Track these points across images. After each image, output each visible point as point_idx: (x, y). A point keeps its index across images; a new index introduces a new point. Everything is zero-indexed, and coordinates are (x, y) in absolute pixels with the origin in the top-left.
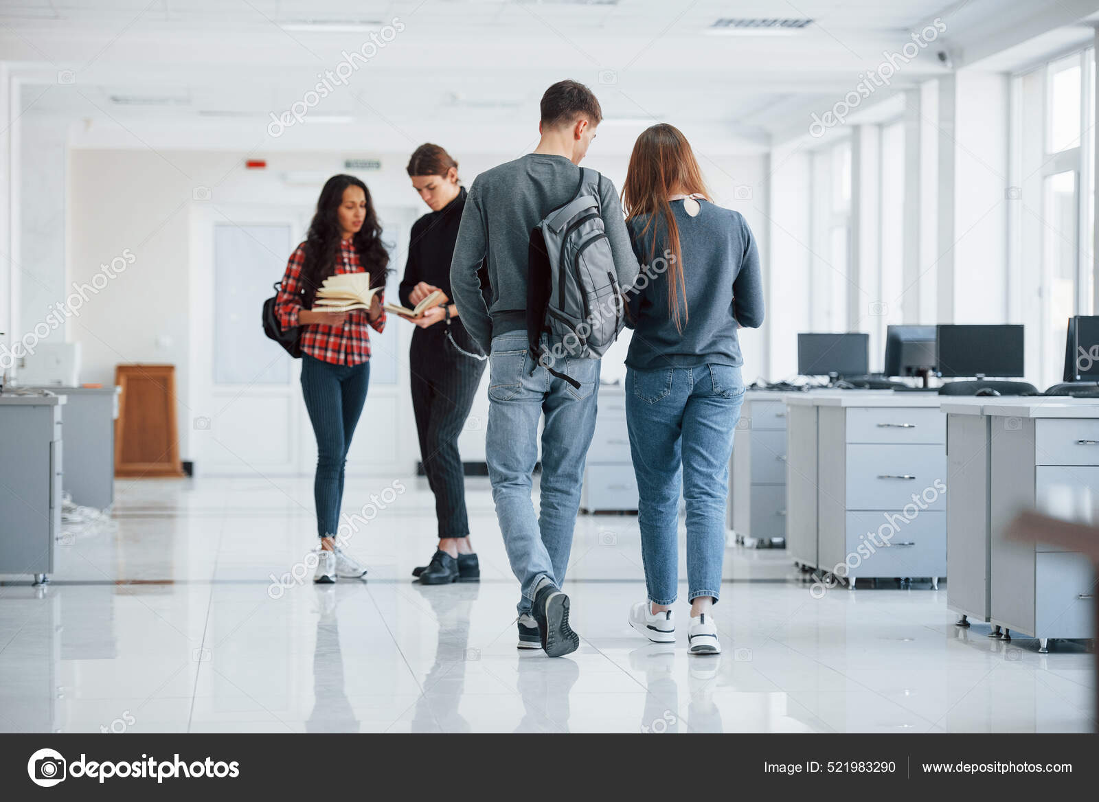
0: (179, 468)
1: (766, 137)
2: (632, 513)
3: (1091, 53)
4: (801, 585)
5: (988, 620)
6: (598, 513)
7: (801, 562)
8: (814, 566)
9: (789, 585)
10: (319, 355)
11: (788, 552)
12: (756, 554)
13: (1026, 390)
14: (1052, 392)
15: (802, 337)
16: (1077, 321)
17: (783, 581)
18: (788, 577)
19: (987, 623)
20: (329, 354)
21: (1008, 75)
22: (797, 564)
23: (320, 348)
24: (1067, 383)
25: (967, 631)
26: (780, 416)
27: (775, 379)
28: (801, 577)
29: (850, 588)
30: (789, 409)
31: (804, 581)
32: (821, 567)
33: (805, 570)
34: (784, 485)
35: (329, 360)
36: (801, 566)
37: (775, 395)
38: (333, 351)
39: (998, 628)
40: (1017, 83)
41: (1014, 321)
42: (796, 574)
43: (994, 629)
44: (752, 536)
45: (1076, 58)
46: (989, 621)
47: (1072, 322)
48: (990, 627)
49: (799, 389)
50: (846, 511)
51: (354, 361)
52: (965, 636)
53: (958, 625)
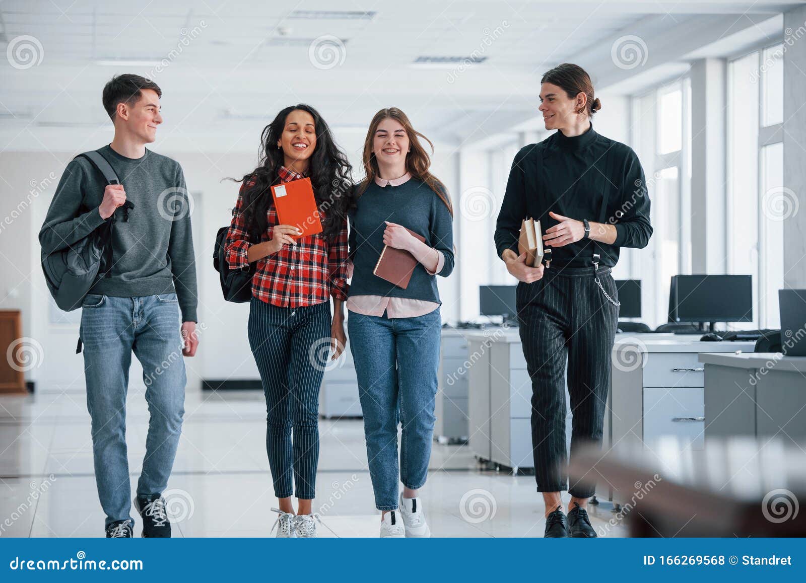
0: (23, 386)
1: (458, 140)
2: (359, 418)
3: (688, 82)
4: (479, 472)
5: (611, 499)
6: (334, 418)
7: (479, 456)
8: (487, 458)
9: (470, 473)
10: (263, 297)
11: (470, 447)
12: (447, 449)
13: (641, 329)
14: (660, 330)
15: (482, 289)
16: (677, 279)
17: (466, 470)
18: (471, 466)
19: (611, 502)
20: (274, 296)
21: (629, 97)
22: (476, 457)
23: (265, 290)
24: (671, 324)
25: (596, 507)
26: (465, 348)
27: (464, 320)
28: (479, 466)
29: (514, 474)
30: (469, 343)
31: (481, 470)
32: (494, 460)
33: (482, 461)
34: (466, 398)
35: (273, 303)
36: (478, 458)
37: (461, 332)
38: (278, 293)
39: (618, 506)
40: (636, 103)
41: (635, 277)
42: (475, 465)
43: (614, 507)
44: (445, 435)
45: (677, 85)
46: (612, 501)
47: (673, 279)
48: (612, 504)
49: (478, 327)
50: (510, 418)
51: (297, 303)
52: (595, 511)
53: (590, 503)
